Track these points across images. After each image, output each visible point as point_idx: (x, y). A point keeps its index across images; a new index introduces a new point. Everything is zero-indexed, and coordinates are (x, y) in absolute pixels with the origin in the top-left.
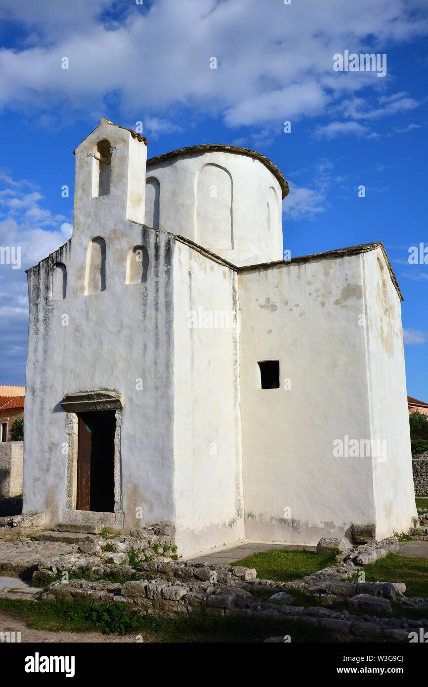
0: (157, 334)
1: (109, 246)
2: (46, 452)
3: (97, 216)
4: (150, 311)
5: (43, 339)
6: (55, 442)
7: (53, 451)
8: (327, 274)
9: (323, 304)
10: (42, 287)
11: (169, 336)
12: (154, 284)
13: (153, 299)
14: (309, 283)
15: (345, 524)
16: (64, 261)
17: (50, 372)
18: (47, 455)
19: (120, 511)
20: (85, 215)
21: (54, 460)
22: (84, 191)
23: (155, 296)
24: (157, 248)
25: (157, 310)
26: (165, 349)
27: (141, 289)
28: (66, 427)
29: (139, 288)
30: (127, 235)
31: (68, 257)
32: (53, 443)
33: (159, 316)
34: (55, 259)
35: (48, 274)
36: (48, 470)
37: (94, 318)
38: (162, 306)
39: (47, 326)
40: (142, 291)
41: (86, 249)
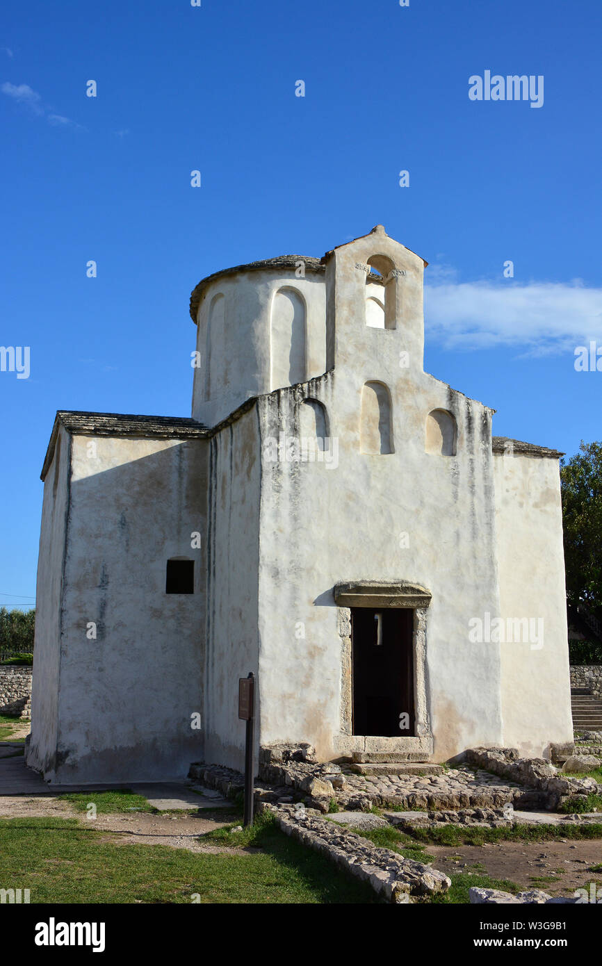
0: (474, 523)
1: (397, 399)
2: (304, 658)
3: (375, 351)
4: (464, 493)
5: (290, 499)
6: (320, 646)
7: (316, 658)
8: (526, 472)
9: (521, 505)
10: (285, 425)
11: (491, 528)
12: (467, 462)
13: (467, 479)
14: (506, 478)
15: (543, 743)
16: (322, 399)
17: (305, 549)
18: (305, 663)
19: (428, 734)
20: (356, 346)
21: (317, 670)
22: (353, 313)
23: (470, 477)
24: (470, 419)
25: (473, 493)
26: (486, 541)
27: (449, 463)
28: (337, 626)
29: (446, 462)
30: (425, 391)
31: (329, 395)
32: (315, 647)
33: (476, 501)
34: (306, 392)
35: (295, 410)
36: (307, 684)
37: (379, 486)
38: (480, 491)
39: (296, 484)
40: (451, 466)
41: (359, 391)
